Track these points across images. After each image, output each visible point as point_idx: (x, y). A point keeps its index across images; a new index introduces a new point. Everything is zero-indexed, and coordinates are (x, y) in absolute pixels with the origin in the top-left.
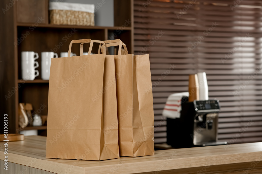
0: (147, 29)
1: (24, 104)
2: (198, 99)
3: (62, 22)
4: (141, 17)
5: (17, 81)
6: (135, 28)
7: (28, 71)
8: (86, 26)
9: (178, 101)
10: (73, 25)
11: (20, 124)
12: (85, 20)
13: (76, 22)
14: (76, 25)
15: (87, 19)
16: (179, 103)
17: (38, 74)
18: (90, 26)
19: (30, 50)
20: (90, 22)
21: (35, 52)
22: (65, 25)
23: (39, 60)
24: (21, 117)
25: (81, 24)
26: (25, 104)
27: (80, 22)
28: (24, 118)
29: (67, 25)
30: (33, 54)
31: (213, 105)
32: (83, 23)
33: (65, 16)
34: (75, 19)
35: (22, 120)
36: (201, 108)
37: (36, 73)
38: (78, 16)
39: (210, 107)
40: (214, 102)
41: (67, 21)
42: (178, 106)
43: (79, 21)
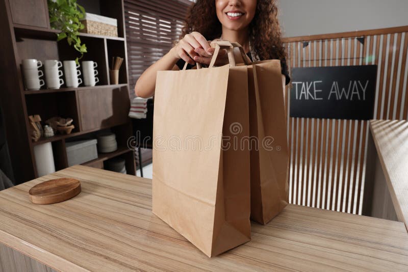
3: (94, 32)
5: (23, 93)
9: (145, 104)
13: (105, 34)
16: (146, 106)
27: (108, 34)
34: (104, 31)
41: (98, 32)
42: (145, 108)
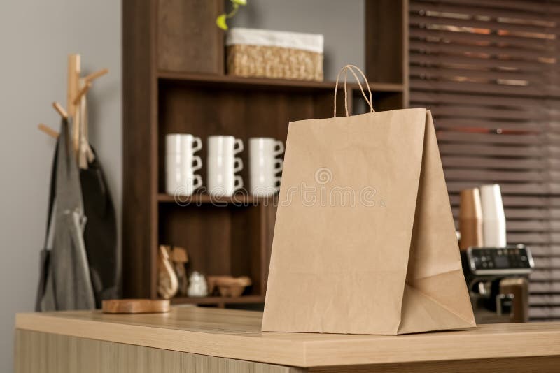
0: (437, 92)
1: (169, 248)
2: (480, 245)
3: (252, 71)
4: (425, 66)
5: (155, 198)
6: (412, 90)
7: (178, 177)
8: (304, 81)
10: (278, 79)
11: (161, 291)
12: (303, 68)
13: (284, 73)
14: (283, 79)
15: (306, 65)
17: (200, 183)
18: (313, 81)
19: (184, 132)
20: (314, 73)
21: (195, 135)
22: (259, 78)
23: (203, 154)
24: (162, 275)
25: (295, 76)
26: (172, 249)
27: (292, 73)
28: (169, 278)
29: (265, 78)
30: (189, 139)
31: (516, 258)
32: (299, 75)
33: (260, 59)
34: (282, 66)
35: (164, 282)
36: (485, 265)
37: (196, 182)
38: (288, 59)
39: (506, 263)
40: (517, 252)
41: (264, 69)
43: (290, 69)
